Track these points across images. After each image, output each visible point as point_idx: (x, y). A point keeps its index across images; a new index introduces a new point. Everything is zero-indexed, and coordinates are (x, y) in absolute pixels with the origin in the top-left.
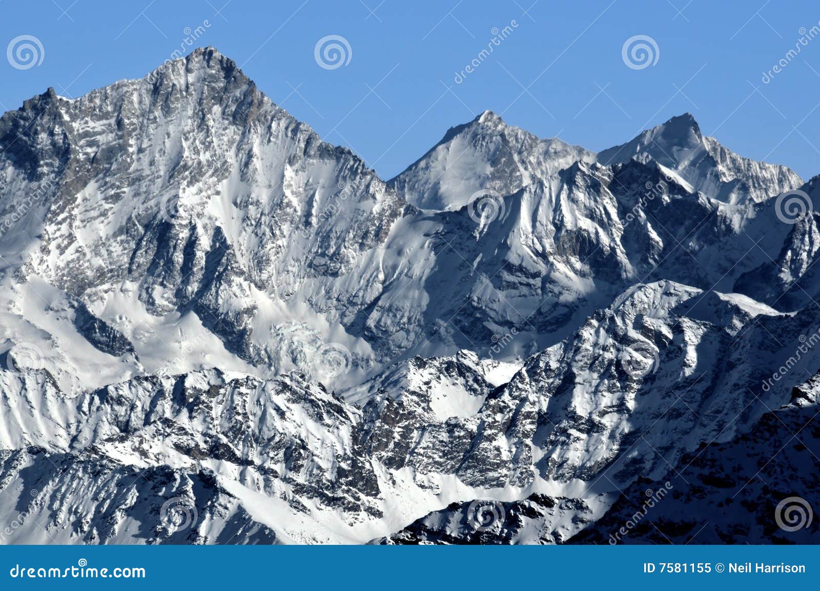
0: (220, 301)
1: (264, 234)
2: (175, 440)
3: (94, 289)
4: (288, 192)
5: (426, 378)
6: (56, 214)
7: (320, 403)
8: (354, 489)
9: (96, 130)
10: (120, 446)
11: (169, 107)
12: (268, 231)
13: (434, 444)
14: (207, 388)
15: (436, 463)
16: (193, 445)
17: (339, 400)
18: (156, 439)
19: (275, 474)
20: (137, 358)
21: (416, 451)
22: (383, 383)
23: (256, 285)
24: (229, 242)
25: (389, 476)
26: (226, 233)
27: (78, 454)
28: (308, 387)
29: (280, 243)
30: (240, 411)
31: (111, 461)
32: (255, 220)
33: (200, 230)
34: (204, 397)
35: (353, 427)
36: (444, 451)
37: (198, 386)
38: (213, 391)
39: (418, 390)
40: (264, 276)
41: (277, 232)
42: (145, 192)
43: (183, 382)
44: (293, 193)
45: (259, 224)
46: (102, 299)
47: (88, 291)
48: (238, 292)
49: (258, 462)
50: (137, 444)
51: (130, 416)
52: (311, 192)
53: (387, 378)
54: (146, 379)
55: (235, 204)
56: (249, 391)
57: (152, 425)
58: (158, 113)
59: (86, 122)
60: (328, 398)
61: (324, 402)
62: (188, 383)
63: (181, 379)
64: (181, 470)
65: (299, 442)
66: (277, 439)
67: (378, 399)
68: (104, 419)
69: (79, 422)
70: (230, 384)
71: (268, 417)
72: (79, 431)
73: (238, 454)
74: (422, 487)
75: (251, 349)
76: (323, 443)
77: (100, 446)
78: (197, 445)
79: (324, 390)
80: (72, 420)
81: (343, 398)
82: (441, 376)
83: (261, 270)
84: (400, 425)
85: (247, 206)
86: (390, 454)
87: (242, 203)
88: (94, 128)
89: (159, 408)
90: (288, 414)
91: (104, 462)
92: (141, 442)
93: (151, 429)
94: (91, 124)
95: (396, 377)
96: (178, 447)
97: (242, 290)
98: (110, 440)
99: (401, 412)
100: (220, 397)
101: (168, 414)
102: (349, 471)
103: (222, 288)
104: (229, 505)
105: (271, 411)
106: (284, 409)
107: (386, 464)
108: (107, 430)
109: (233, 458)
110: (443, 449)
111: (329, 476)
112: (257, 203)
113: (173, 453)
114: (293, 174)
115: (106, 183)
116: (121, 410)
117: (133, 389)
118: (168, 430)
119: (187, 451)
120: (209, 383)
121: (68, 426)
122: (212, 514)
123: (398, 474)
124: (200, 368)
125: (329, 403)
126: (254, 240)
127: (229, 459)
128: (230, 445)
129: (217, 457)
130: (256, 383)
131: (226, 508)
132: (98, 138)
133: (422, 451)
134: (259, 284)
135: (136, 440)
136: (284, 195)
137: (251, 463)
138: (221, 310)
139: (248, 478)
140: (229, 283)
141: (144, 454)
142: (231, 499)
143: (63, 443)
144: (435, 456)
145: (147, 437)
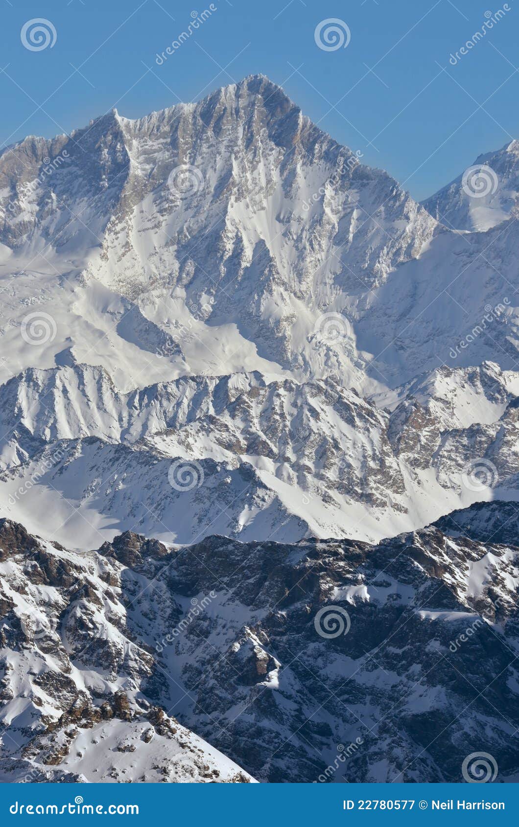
0: (262, 309)
1: (305, 248)
2: (218, 436)
3: (146, 295)
4: (327, 210)
5: (452, 386)
6: (114, 224)
7: (353, 406)
8: (382, 487)
9: (154, 148)
10: (168, 439)
11: (220, 129)
12: (307, 245)
13: (457, 448)
14: (249, 389)
15: (459, 465)
16: (234, 440)
17: (370, 405)
18: (200, 434)
19: (308, 469)
20: (184, 359)
21: (441, 453)
22: (411, 389)
23: (295, 294)
24: (271, 255)
25: (414, 476)
26: (268, 245)
27: (129, 445)
28: (342, 391)
29: (319, 256)
30: (278, 412)
31: (159, 453)
32: (296, 234)
33: (245, 242)
34: (245, 397)
35: (383, 430)
36: (466, 454)
37: (241, 387)
38: (253, 393)
39: (443, 397)
40: (304, 287)
41: (316, 247)
42: (196, 207)
43: (226, 383)
44: (332, 211)
45: (299, 239)
46: (153, 303)
47: (141, 296)
48: (279, 302)
49: (293, 458)
50: (183, 437)
51: (177, 412)
52: (349, 210)
53: (415, 385)
54: (193, 379)
55: (278, 218)
56: (286, 393)
57: (197, 421)
58: (210, 133)
59: (146, 141)
60: (359, 401)
61: (356, 405)
62: (231, 383)
63: (225, 379)
64: (222, 463)
65: (332, 441)
66: (312, 438)
67: (407, 404)
68: (154, 414)
69: (130, 416)
70: (270, 386)
71: (304, 417)
72: (130, 424)
73: (275, 450)
74: (445, 487)
75: (289, 355)
76: (354, 444)
77: (149, 439)
78: (238, 441)
79: (356, 394)
80: (125, 415)
81: (374, 402)
82: (466, 385)
83: (300, 282)
84: (427, 429)
85: (289, 222)
86: (416, 456)
87: (283, 218)
88: (153, 146)
89: (204, 406)
90: (322, 415)
91: (154, 453)
92: (187, 436)
93: (196, 425)
94: (150, 143)
95: (423, 385)
96: (220, 442)
97: (283, 299)
98: (157, 434)
99: (428, 417)
100: (261, 398)
101: (212, 412)
102: (378, 470)
103: (264, 296)
104: (266, 498)
105: (306, 412)
106: (319, 410)
107: (412, 465)
108: (156, 424)
109: (270, 454)
110: (465, 452)
111: (358, 473)
112: (299, 220)
113: (217, 448)
114: (333, 193)
115: (161, 197)
116: (170, 407)
117: (181, 387)
118: (212, 426)
119: (229, 446)
120: (250, 385)
121: (120, 420)
122: (250, 505)
123: (423, 474)
124: (240, 371)
125: (362, 407)
126: (295, 253)
127: (267, 456)
128: (268, 441)
129: (257, 453)
130: (294, 386)
131: (264, 500)
132: (156, 154)
133: (446, 454)
134: (299, 294)
135: (183, 434)
136: (324, 212)
137: (288, 460)
138: (262, 318)
139: (285, 474)
140: (271, 292)
141: (188, 447)
142: (268, 492)
143: (116, 434)
144: (458, 459)
145: (193, 432)
